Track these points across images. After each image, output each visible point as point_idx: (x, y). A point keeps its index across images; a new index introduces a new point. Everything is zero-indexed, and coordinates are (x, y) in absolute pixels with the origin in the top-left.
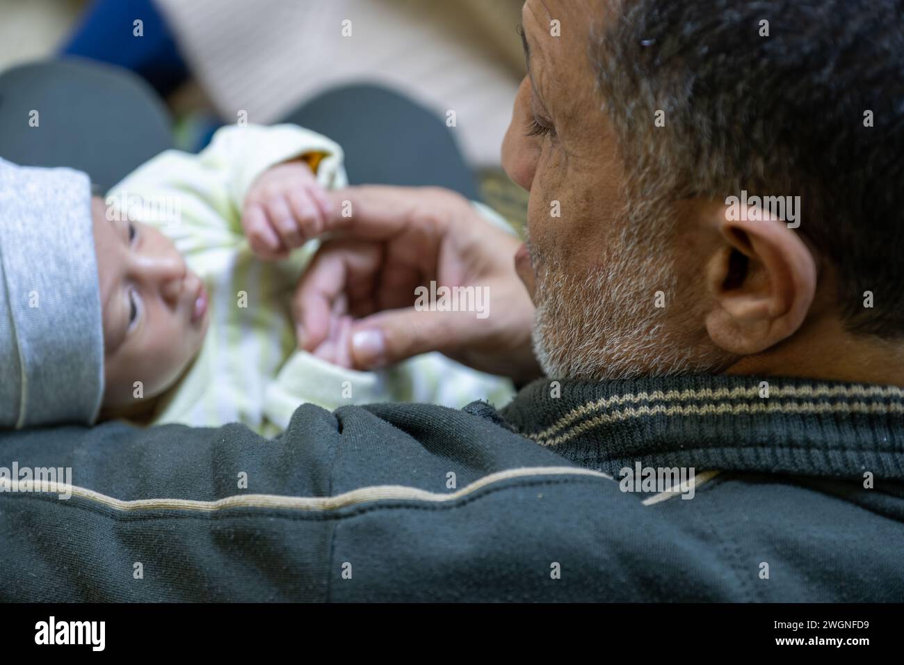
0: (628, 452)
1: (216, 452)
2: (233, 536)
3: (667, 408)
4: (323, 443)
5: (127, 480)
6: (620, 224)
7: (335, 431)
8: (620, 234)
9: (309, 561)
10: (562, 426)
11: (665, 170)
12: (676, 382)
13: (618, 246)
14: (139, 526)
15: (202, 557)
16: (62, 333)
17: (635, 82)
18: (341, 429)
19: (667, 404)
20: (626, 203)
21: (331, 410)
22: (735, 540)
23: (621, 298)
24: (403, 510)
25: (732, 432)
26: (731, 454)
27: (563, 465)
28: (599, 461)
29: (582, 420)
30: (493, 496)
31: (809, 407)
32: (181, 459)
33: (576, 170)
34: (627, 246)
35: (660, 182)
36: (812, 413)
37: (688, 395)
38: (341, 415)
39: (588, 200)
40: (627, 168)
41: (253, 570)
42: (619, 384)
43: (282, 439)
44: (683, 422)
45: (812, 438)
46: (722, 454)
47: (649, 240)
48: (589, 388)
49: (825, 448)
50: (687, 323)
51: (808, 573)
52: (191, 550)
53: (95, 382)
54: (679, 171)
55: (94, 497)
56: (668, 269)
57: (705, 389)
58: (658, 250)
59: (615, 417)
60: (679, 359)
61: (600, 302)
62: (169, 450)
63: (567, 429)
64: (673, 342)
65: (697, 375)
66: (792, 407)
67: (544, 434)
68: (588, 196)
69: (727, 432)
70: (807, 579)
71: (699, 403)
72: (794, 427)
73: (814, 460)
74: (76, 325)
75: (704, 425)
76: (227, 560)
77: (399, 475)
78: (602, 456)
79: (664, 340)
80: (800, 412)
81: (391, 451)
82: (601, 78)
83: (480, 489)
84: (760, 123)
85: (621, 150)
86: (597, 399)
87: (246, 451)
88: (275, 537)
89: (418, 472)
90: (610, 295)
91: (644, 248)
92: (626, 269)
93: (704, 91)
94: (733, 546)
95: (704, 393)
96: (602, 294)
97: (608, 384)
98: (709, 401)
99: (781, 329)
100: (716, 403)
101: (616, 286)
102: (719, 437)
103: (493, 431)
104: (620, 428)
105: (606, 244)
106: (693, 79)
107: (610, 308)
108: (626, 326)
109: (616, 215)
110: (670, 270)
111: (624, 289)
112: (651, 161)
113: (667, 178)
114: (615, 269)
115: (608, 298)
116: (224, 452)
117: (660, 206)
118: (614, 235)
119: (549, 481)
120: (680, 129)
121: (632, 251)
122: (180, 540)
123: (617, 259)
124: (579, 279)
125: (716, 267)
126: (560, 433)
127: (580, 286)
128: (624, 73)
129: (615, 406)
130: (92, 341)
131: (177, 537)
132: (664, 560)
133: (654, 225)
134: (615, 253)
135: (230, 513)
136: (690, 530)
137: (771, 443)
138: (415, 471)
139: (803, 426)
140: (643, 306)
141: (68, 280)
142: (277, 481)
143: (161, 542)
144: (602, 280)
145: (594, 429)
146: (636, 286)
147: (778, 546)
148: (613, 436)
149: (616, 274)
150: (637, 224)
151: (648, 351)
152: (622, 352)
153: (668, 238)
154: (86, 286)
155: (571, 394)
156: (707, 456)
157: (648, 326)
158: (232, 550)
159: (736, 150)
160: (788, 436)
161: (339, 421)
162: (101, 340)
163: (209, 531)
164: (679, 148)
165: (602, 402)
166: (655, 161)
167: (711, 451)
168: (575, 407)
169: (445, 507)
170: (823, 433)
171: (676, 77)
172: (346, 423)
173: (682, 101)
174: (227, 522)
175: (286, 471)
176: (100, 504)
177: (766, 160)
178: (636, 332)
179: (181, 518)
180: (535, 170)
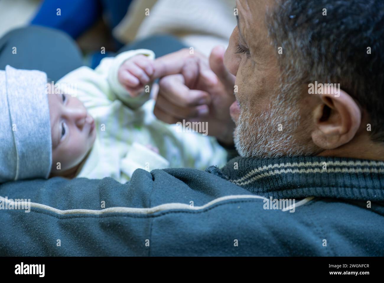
0: (276, 189)
1: (101, 189)
2: (109, 225)
3: (293, 170)
4: (146, 185)
5: (63, 201)
6: (277, 93)
7: (151, 180)
8: (277, 97)
9: (141, 235)
10: (247, 177)
11: (298, 71)
12: (296, 159)
13: (276, 102)
14: (69, 221)
15: (96, 234)
16: (34, 139)
17: (286, 33)
18: (153, 179)
19: (293, 169)
20: (280, 84)
21: (149, 171)
22: (321, 226)
23: (275, 124)
24: (181, 214)
25: (320, 181)
26: (319, 190)
27: (248, 194)
28: (263, 192)
29: (256, 175)
30: (219, 207)
31: (352, 170)
32: (86, 192)
33: (259, 70)
34: (280, 102)
35: (295, 76)
36: (354, 173)
37: (301, 165)
38: (154, 174)
39: (263, 82)
40: (281, 70)
41: (117, 239)
42: (272, 160)
43: (129, 184)
44: (299, 176)
45: (354, 184)
46: (316, 190)
47: (289, 100)
48: (259, 161)
49: (359, 188)
50: (303, 135)
51: (352, 240)
52: (91, 231)
53: (48, 160)
54: (304, 71)
55: (49, 209)
56: (297, 113)
57: (309, 162)
58: (293, 104)
59: (270, 174)
60: (299, 150)
61: (266, 125)
62: (81, 188)
63: (250, 178)
64: (297, 143)
65: (306, 156)
66: (345, 170)
67: (239, 180)
68: (263, 81)
69: (317, 181)
70: (351, 242)
71: (306, 168)
72: (346, 179)
73: (355, 193)
74: (40, 135)
75: (308, 178)
76: (106, 235)
77: (179, 199)
78: (265, 190)
79: (293, 142)
80: (349, 172)
81: (176, 189)
82: (270, 31)
83: (214, 204)
84: (340, 53)
85: (279, 62)
86: (263, 166)
87: (114, 189)
88: (127, 225)
89: (187, 197)
90: (271, 123)
91: (286, 103)
92: (279, 112)
93: (316, 38)
94: (320, 229)
95: (308, 164)
96: (267, 122)
97: (268, 160)
98: (311, 167)
99: (344, 139)
100: (313, 168)
101: (274, 119)
102: (314, 183)
103: (218, 180)
104: (272, 178)
105: (270, 101)
106: (311, 33)
107: (270, 128)
108: (277, 136)
109: (275, 89)
110: (298, 113)
111: (277, 120)
112: (292, 67)
113: (299, 75)
114: (274, 112)
115: (270, 124)
116: (104, 189)
117: (295, 86)
118: (274, 97)
119: (242, 201)
120: (305, 54)
121: (281, 104)
122: (86, 226)
123: (275, 107)
124: (257, 116)
125: (317, 112)
126: (247, 180)
127: (257, 118)
128: (281, 29)
129: (270, 169)
130: (47, 142)
131: (85, 225)
132: (291, 234)
133: (292, 94)
134: (274, 105)
135: (107, 215)
136: (302, 222)
137: (336, 185)
138: (186, 197)
139: (350, 178)
140: (285, 128)
141: (37, 116)
142: (127, 201)
143: (78, 227)
144: (268, 116)
145: (261, 179)
146: (282, 119)
147: (339, 229)
148: (269, 182)
149: (274, 114)
150: (284, 93)
151: (286, 146)
152: (275, 147)
153: (298, 100)
154: (44, 119)
155: (252, 164)
156: (309, 191)
157: (287, 136)
158: (108, 231)
159: (329, 64)
160: (343, 183)
161: (153, 176)
162: (50, 142)
163: (98, 223)
164: (304, 62)
165: (265, 167)
166: (294, 67)
167: (311, 189)
168: (253, 169)
169: (199, 212)
170: (358, 181)
171: (304, 32)
172: (156, 177)
173: (306, 42)
174: (106, 219)
175: (131, 197)
176: (52, 212)
177: (342, 68)
178: (281, 139)
179: (87, 217)
180: (238, 67)
